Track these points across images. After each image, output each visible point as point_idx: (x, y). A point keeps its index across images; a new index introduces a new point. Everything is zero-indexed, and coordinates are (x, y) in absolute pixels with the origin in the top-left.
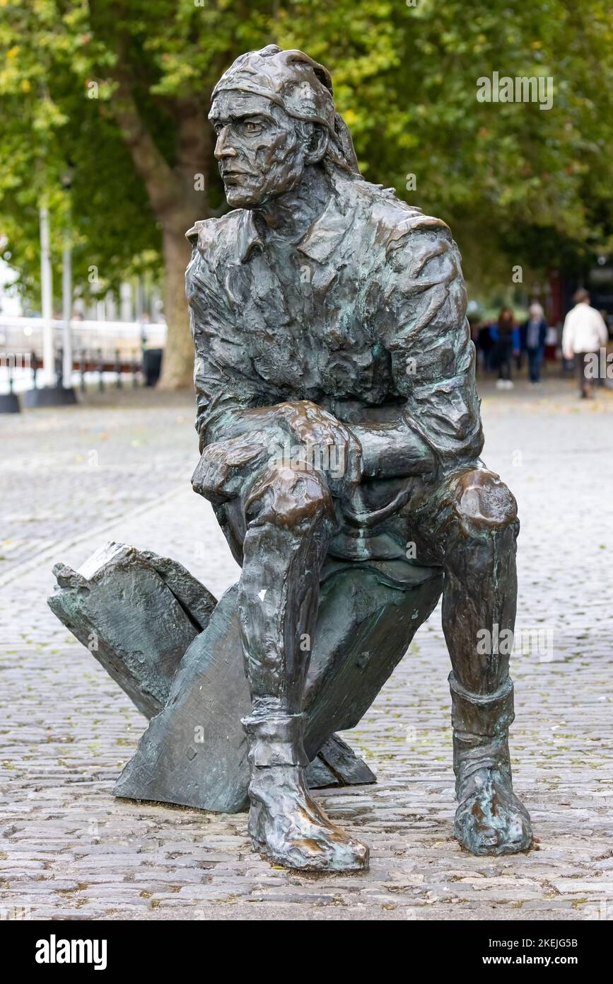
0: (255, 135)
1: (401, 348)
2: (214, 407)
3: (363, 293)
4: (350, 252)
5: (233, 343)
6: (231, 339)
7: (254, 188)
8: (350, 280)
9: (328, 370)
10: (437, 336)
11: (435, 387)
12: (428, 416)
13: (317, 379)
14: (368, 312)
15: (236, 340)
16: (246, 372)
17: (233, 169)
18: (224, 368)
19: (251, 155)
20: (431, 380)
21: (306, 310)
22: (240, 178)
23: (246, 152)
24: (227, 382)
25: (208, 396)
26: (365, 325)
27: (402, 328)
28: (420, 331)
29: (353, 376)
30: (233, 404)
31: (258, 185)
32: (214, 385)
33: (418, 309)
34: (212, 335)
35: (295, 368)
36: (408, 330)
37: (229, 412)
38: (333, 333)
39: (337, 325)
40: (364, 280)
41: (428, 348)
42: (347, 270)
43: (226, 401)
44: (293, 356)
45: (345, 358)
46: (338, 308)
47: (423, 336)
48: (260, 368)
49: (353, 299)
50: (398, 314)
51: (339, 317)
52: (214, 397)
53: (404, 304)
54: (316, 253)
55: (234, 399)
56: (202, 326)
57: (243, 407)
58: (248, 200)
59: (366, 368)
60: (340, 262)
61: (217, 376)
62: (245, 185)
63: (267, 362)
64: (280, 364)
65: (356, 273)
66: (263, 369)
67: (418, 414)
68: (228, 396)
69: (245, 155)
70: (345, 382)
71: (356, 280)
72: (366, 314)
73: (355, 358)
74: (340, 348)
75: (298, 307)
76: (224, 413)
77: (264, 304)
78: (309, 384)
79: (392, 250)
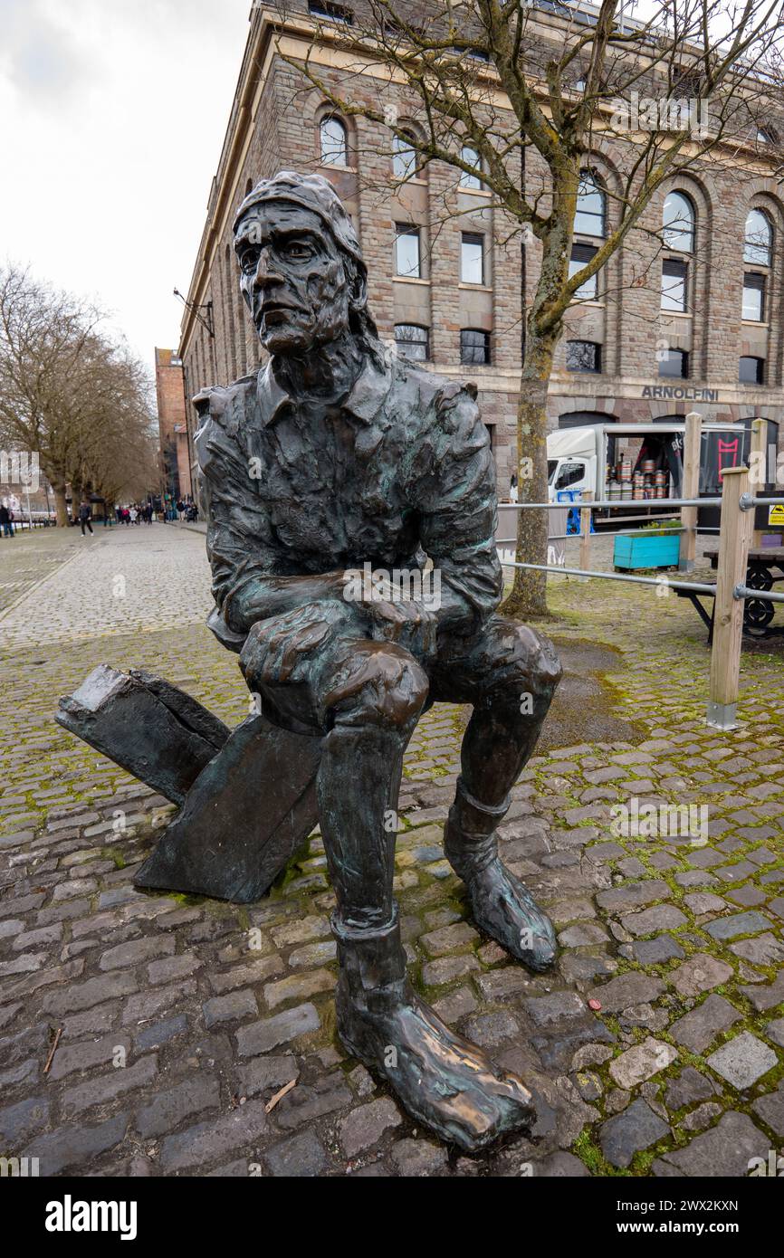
0: (302, 261)
1: (452, 512)
2: (239, 576)
3: (408, 456)
4: (394, 413)
5: (254, 512)
6: (252, 507)
7: (304, 327)
8: (393, 443)
9: (357, 535)
10: (483, 499)
11: (478, 547)
12: (469, 577)
13: (345, 545)
14: (414, 475)
15: (257, 508)
16: (266, 539)
17: (280, 300)
18: (246, 536)
19: (300, 284)
20: (474, 542)
21: (338, 476)
22: (288, 313)
23: (295, 281)
24: (250, 550)
25: (230, 565)
26: (407, 490)
27: (449, 491)
28: (470, 494)
29: (379, 540)
30: (259, 573)
31: (309, 324)
32: (238, 554)
33: (468, 472)
34: (232, 504)
35: (324, 534)
36: (460, 493)
37: (256, 581)
38: (373, 499)
39: (379, 490)
40: (412, 442)
41: (476, 511)
42: (391, 432)
43: (250, 570)
44: (323, 522)
45: (374, 524)
46: (380, 473)
47: (472, 498)
48: (283, 535)
49: (395, 462)
50: (445, 478)
51: (381, 481)
52: (238, 566)
53: (452, 468)
54: (364, 413)
55: (260, 567)
56: (219, 494)
57: (267, 573)
58: (297, 342)
59: (395, 532)
60: (387, 423)
61: (239, 545)
62: (293, 321)
63: (291, 529)
64: (308, 531)
65: (401, 434)
66: (286, 536)
67: (458, 574)
68: (252, 565)
69: (292, 286)
70: (369, 546)
71: (400, 442)
72: (411, 478)
73: (387, 523)
74: (375, 514)
75: (329, 472)
76: (250, 581)
77: (293, 471)
78: (335, 550)
79: (445, 409)
